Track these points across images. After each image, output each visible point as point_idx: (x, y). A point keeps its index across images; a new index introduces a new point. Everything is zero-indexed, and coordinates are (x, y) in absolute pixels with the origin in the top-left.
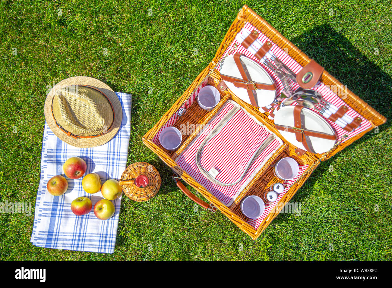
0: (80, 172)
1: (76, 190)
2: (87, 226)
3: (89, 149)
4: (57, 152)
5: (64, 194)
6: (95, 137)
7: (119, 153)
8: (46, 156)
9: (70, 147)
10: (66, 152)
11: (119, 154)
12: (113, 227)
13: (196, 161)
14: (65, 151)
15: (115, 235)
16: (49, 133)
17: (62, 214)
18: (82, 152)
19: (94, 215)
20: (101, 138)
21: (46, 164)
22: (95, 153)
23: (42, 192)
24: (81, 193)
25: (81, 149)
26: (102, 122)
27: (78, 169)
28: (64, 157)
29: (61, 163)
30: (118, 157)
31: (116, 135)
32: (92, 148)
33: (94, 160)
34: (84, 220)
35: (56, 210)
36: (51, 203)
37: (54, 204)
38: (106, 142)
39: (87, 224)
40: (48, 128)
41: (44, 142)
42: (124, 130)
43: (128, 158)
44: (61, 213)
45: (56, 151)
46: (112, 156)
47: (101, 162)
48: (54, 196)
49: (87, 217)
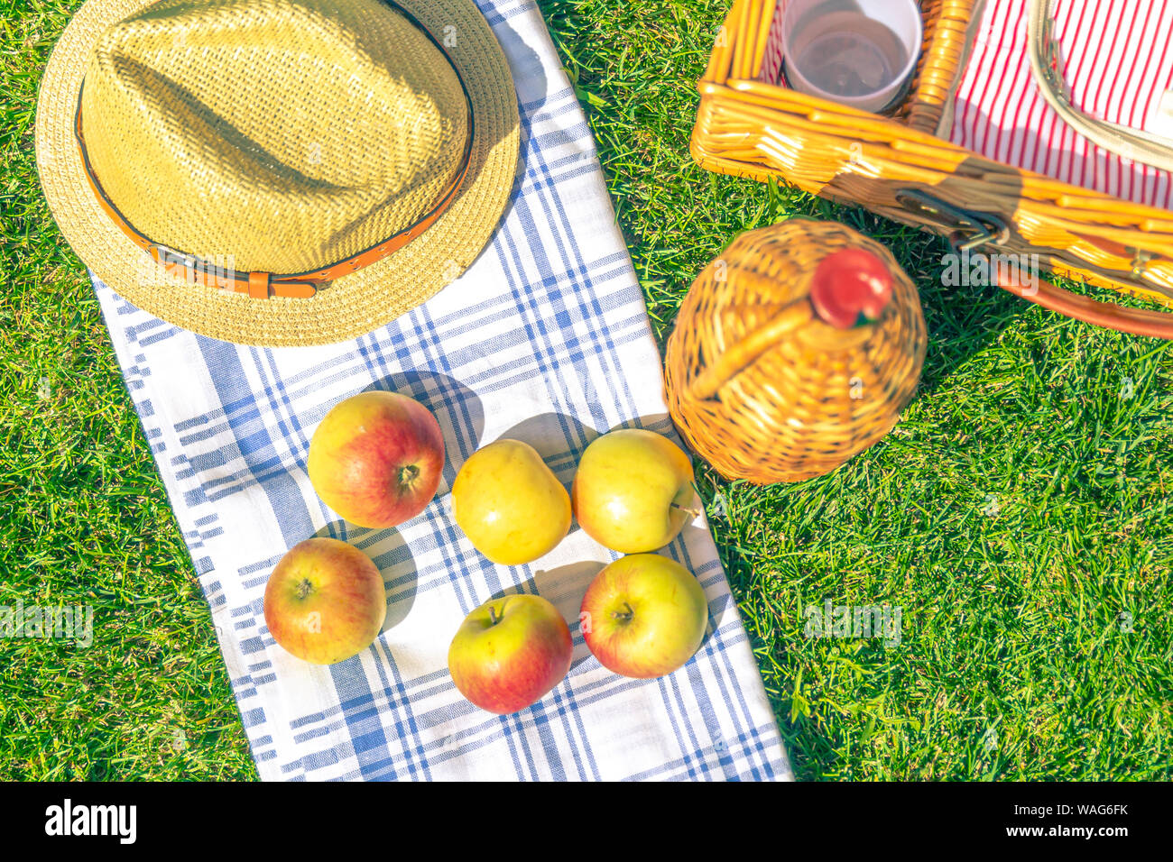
0: (422, 464)
1: (436, 583)
2: (588, 750)
3: (405, 324)
4: (233, 424)
5: (377, 641)
6: (407, 244)
7: (580, 274)
8: (187, 466)
9: (291, 360)
10: (286, 400)
11: (580, 279)
12: (737, 687)
13: (1052, 101)
14: (277, 395)
15: (767, 727)
16: (141, 336)
17: (420, 750)
18: (373, 356)
19: (603, 672)
20: (441, 235)
21: (206, 508)
22: (451, 334)
23: (255, 675)
24: (471, 588)
25: (360, 341)
26: (421, 117)
27: (403, 452)
28: (285, 433)
29: (284, 471)
30: (586, 295)
31: (518, 180)
32: (418, 311)
33: (459, 374)
34: (555, 725)
35: (377, 738)
36: (332, 712)
37: (354, 711)
38: (482, 242)
39: (584, 739)
40: (121, 311)
41: (137, 397)
42: (549, 130)
43: (640, 279)
44: (412, 746)
45: (224, 419)
46: (547, 311)
47: (505, 368)
48: (333, 668)
49: (565, 702)
